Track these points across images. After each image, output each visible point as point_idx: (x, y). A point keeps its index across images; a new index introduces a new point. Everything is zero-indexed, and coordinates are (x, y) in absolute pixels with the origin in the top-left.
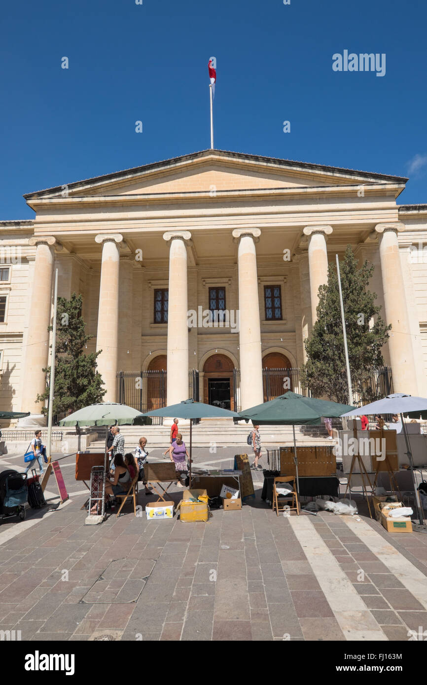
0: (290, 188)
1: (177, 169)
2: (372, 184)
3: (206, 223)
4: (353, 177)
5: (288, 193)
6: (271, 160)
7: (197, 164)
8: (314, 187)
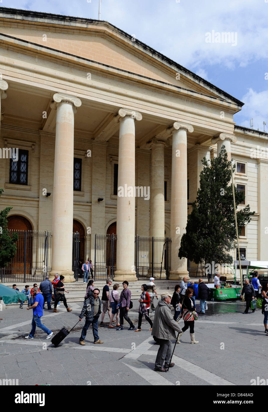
0: (169, 84)
1: (69, 29)
2: (222, 100)
3: (96, 95)
4: (212, 91)
5: (166, 88)
6: (157, 53)
7: (90, 31)
8: (185, 90)
